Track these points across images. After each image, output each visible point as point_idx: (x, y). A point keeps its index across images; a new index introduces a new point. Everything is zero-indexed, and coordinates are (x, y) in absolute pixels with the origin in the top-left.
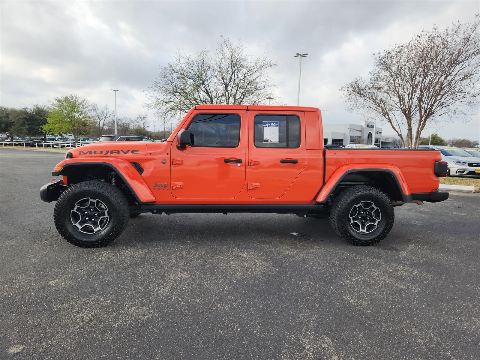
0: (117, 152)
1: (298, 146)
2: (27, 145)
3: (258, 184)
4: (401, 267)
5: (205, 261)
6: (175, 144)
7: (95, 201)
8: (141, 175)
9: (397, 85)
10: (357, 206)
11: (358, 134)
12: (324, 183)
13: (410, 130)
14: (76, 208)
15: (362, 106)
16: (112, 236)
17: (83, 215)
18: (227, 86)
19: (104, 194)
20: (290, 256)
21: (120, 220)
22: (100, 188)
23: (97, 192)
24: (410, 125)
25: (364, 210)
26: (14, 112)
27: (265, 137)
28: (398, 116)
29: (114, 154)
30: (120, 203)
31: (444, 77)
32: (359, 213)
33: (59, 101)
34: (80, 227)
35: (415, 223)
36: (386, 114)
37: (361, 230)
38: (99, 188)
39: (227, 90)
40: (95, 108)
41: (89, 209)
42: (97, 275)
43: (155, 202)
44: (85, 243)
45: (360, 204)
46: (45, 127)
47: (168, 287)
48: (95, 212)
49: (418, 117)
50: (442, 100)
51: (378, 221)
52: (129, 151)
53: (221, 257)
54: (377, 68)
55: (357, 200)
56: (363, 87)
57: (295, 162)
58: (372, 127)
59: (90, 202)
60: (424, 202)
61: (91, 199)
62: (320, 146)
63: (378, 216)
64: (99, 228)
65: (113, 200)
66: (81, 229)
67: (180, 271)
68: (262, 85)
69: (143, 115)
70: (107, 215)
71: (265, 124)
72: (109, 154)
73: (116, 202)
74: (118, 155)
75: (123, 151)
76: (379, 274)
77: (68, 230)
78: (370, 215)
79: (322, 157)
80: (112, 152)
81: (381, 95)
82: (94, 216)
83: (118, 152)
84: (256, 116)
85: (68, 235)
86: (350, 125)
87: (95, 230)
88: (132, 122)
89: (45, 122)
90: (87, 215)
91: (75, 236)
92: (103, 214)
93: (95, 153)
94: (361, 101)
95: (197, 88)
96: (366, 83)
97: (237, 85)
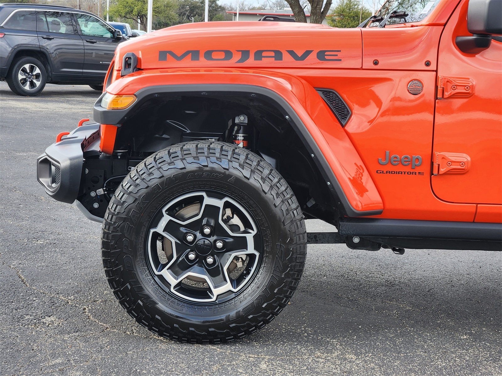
0: (273, 54)
7: (220, 204)
8: (343, 126)
14: (163, 223)
16: (268, 310)
17: (183, 246)
19: (252, 181)
21: (293, 264)
22: (240, 165)
23: (230, 176)
29: (265, 62)
30: (295, 212)
34: (173, 281)
38: (236, 165)
41: (199, 226)
43: (380, 213)
44: (191, 329)
48: (215, 238)
52: (311, 51)
59: (206, 205)
61: (209, 196)
64: (228, 286)
65: (278, 201)
66: (174, 288)
70: (251, 249)
72: (251, 61)
73: (284, 208)
74: (278, 63)
75: (292, 53)
77: (141, 289)
80: (259, 55)
82: (212, 249)
83: (278, 55)
85: (141, 304)
87: (217, 291)
90: (194, 246)
91: (161, 306)
92: (241, 244)
93: (208, 55)
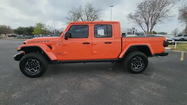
0: (42, 41)
1: (111, 37)
2: (29, 38)
3: (96, 52)
4: (152, 84)
5: (76, 83)
6: (64, 37)
7: (34, 60)
8: (51, 50)
9: (144, 15)
10: (134, 59)
11: (130, 31)
12: (122, 51)
13: (148, 29)
14: (27, 63)
15: (132, 22)
16: (41, 73)
17: (30, 66)
18: (88, 17)
19: (37, 58)
20: (109, 80)
24: (148, 28)
25: (137, 60)
26: (24, 28)
27: (99, 33)
28: (144, 25)
30: (44, 61)
31: (160, 11)
32: (135, 62)
33: (37, 24)
34: (30, 70)
35: (153, 63)
36: (140, 24)
37: (136, 68)
38: (35, 56)
39: (88, 18)
40: (49, 26)
41: (32, 63)
42: (32, 92)
43: (57, 60)
44: (32, 76)
45: (135, 58)
46: (33, 33)
47: (59, 98)
48: (34, 65)
49: (151, 25)
50: (159, 19)
51: (142, 64)
52: (46, 41)
53: (82, 81)
54: (137, 9)
55: (134, 57)
56: (133, 15)
57: (110, 43)
58: (134, 29)
59: (32, 61)
60: (159, 56)
62: (120, 37)
63: (142, 62)
64: (37, 70)
65: (41, 60)
67: (65, 89)
68: (99, 17)
69: (63, 28)
70: (39, 66)
71: (98, 28)
72: (39, 42)
75: (44, 41)
76: (144, 88)
77: (25, 72)
78: (139, 62)
79: (121, 41)
80: (40, 42)
81: (138, 18)
84: (95, 25)
86: (128, 29)
87: (35, 71)
88: (60, 30)
89: (33, 31)
90: (32, 66)
91: (28, 74)
93: (34, 42)
94: (132, 20)
95: (78, 18)
96: (134, 14)
97: (91, 17)
